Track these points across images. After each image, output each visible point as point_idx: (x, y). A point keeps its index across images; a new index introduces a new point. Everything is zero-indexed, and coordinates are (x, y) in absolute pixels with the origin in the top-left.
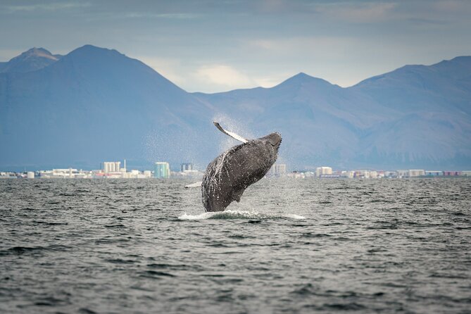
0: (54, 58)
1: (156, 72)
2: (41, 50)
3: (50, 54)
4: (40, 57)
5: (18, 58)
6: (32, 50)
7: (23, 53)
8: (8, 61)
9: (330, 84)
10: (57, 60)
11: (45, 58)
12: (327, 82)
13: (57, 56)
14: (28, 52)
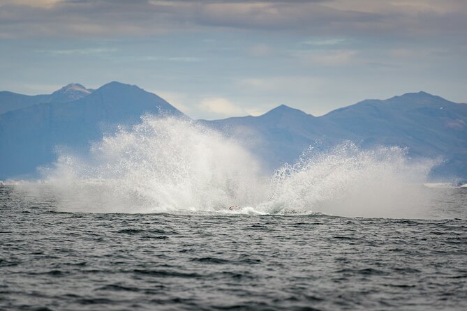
0: (87, 92)
1: (168, 104)
2: (77, 85)
3: (84, 88)
4: (77, 91)
5: (59, 91)
6: (70, 85)
7: (63, 88)
8: (51, 93)
9: (305, 113)
10: (90, 93)
11: (80, 92)
12: (303, 112)
13: (90, 90)
14: (67, 87)
